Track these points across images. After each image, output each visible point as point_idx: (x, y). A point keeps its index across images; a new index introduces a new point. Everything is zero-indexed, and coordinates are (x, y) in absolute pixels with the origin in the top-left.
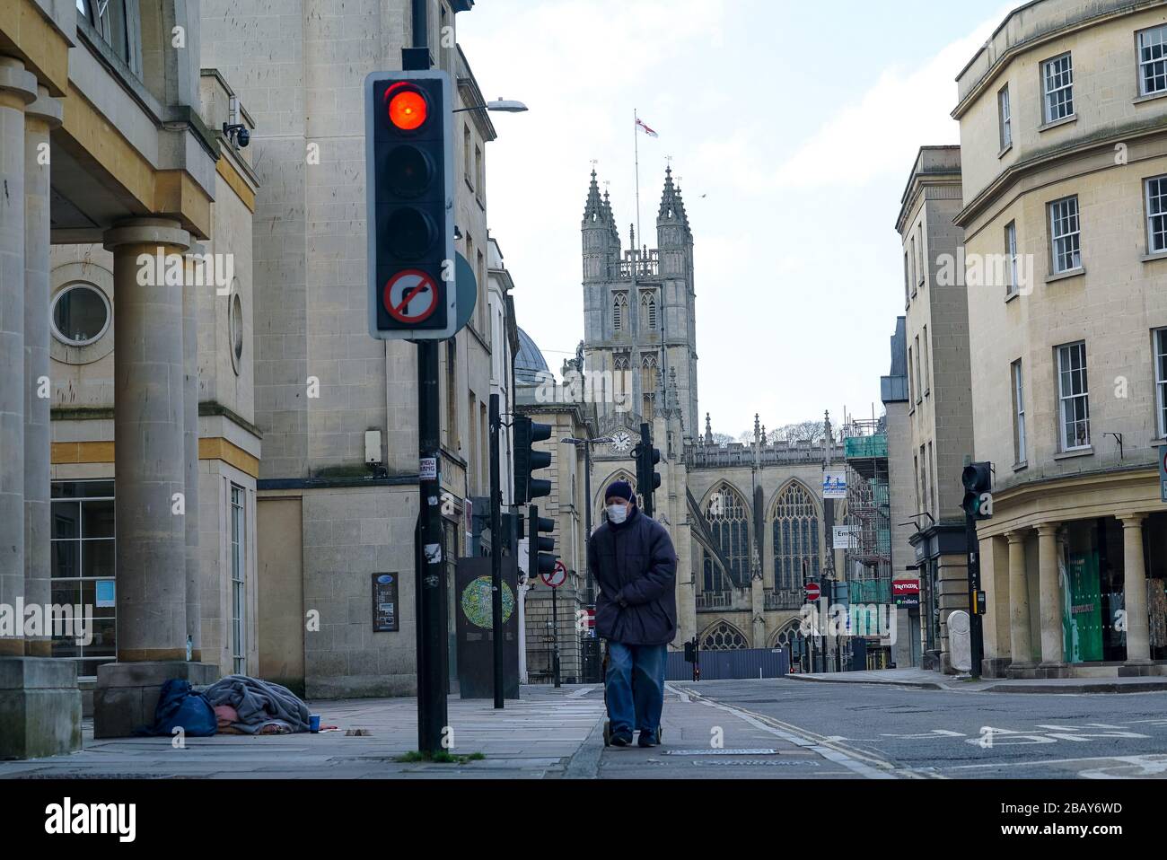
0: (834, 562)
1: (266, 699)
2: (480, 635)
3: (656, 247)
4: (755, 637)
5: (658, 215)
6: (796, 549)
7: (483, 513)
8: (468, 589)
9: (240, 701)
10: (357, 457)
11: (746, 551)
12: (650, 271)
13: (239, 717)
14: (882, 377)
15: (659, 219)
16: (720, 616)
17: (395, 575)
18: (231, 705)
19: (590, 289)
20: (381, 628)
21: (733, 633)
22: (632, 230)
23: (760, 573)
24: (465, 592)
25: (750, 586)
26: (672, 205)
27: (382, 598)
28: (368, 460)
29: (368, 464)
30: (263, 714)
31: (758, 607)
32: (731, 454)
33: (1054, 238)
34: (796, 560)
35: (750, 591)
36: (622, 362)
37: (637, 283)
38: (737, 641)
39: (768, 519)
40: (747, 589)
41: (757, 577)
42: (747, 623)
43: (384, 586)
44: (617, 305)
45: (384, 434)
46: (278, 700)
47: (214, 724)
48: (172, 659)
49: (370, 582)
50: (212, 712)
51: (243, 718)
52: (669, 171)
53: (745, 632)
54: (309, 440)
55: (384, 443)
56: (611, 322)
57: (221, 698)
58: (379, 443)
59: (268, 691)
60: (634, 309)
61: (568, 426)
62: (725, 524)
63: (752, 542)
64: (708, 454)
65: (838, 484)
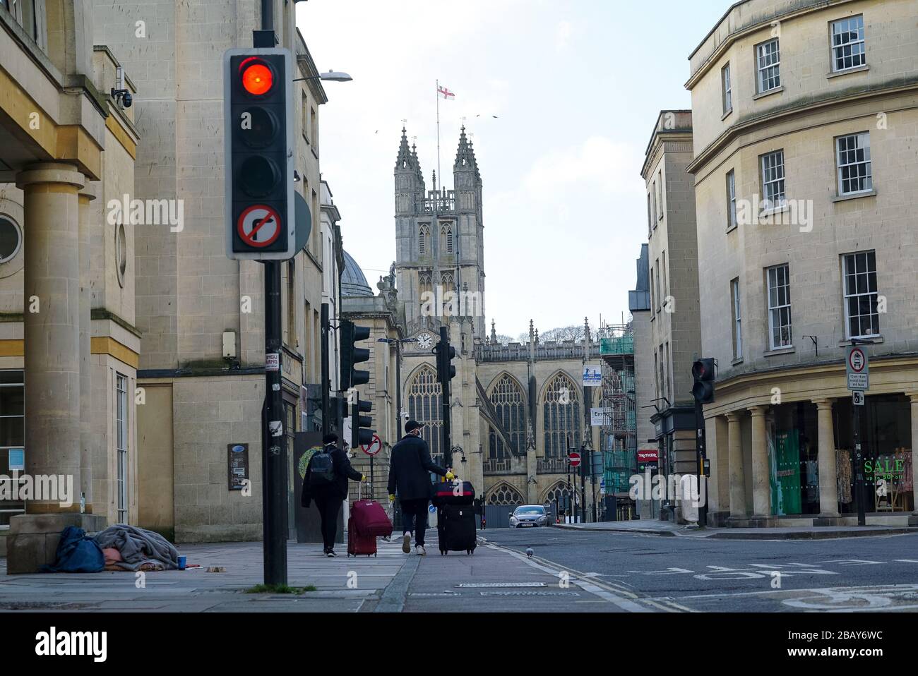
1: (144, 543)
3: (452, 188)
4: (529, 494)
5: (454, 163)
6: (562, 426)
7: (316, 397)
9: (123, 545)
10: (216, 352)
11: (523, 427)
12: (448, 207)
13: (122, 557)
14: (629, 291)
15: (455, 166)
16: (502, 478)
17: (246, 446)
18: (116, 548)
19: (401, 222)
20: (235, 487)
21: (512, 491)
22: (434, 175)
23: (533, 444)
24: (301, 459)
25: (526, 455)
26: (465, 155)
27: (236, 464)
28: (225, 355)
29: (225, 358)
30: (141, 555)
31: (532, 472)
32: (512, 351)
33: (764, 183)
34: (562, 435)
35: (526, 458)
36: (426, 279)
37: (438, 217)
38: (515, 499)
39: (540, 403)
40: (523, 457)
41: (531, 447)
42: (523, 483)
43: (237, 454)
44: (422, 233)
45: (238, 335)
46: (154, 546)
47: (102, 563)
48: (70, 512)
49: (226, 451)
50: (101, 553)
51: (126, 558)
52: (463, 129)
53: (521, 491)
54: (178, 339)
55: (238, 342)
56: (417, 247)
57: (108, 542)
58: (234, 342)
59: (145, 537)
60: (435, 237)
61: (383, 328)
62: (507, 406)
63: (528, 420)
64: (493, 351)
65: (595, 375)
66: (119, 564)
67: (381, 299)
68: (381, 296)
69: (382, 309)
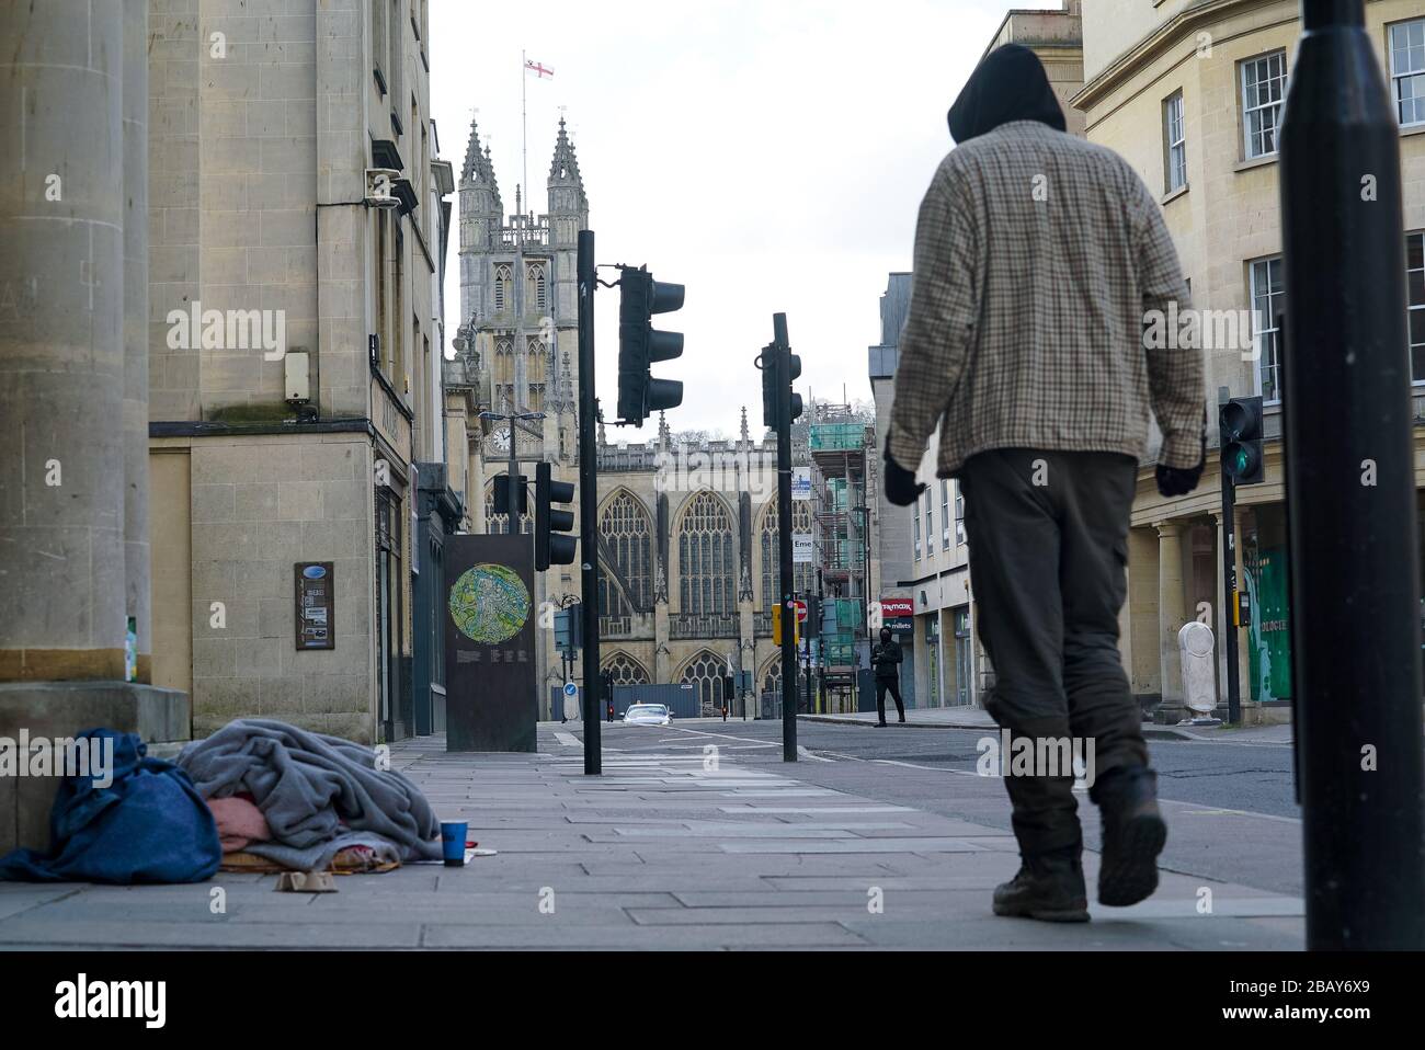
0: (751, 584)
1: (336, 781)
2: (478, 654)
3: (545, 212)
4: (658, 670)
5: (549, 174)
6: (705, 568)
7: (433, 485)
8: (460, 583)
9: (272, 786)
10: (272, 391)
11: (648, 570)
12: (539, 242)
13: (268, 825)
14: (870, 348)
15: (551, 180)
16: (617, 645)
17: (329, 567)
18: (249, 796)
19: (468, 261)
20: (308, 644)
21: (632, 665)
22: (518, 192)
23: (664, 595)
24: (455, 589)
25: (653, 610)
26: (565, 161)
27: (311, 600)
28: (289, 396)
29: (288, 401)
30: (331, 820)
31: (662, 636)
32: (632, 456)
33: (1245, 109)
34: (706, 581)
35: (654, 616)
36: (504, 347)
37: (524, 255)
38: (637, 676)
39: (674, 534)
40: (650, 614)
41: (661, 600)
42: (649, 653)
43: (314, 583)
44: (499, 279)
45: (314, 359)
46: (361, 782)
47: (213, 850)
48: (93, 677)
49: (291, 576)
50: (205, 815)
51: (283, 832)
52: (562, 123)
53: (647, 665)
54: (201, 365)
55: (314, 372)
56: (493, 300)
57: (222, 777)
58: (306, 372)
59: (335, 760)
60: (519, 284)
61: (461, 410)
62: (624, 538)
63: (655, 559)
64: (605, 457)
65: (802, 483)
66: (262, 849)
67: (459, 365)
68: (458, 359)
69: (460, 380)
